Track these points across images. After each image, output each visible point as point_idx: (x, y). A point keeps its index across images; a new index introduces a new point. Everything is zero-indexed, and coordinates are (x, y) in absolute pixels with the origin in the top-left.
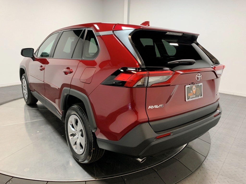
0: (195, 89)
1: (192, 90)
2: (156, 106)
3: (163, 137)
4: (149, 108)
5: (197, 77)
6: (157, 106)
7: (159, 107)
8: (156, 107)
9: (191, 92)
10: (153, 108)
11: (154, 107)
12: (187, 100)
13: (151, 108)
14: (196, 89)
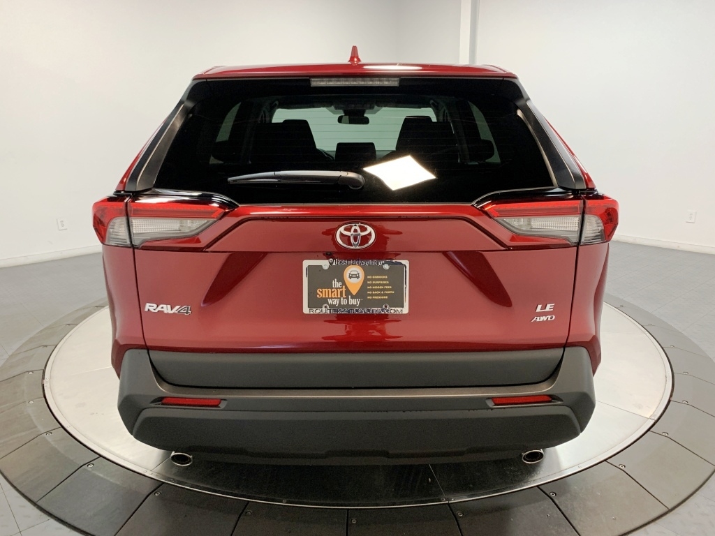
0: (358, 277)
1: (341, 279)
2: (164, 306)
3: (188, 405)
4: (146, 310)
5: (342, 235)
6: (169, 306)
7: (174, 311)
8: (167, 309)
9: (336, 284)
10: (156, 311)
11: (159, 308)
12: (306, 310)
13: (151, 309)
14: (366, 280)
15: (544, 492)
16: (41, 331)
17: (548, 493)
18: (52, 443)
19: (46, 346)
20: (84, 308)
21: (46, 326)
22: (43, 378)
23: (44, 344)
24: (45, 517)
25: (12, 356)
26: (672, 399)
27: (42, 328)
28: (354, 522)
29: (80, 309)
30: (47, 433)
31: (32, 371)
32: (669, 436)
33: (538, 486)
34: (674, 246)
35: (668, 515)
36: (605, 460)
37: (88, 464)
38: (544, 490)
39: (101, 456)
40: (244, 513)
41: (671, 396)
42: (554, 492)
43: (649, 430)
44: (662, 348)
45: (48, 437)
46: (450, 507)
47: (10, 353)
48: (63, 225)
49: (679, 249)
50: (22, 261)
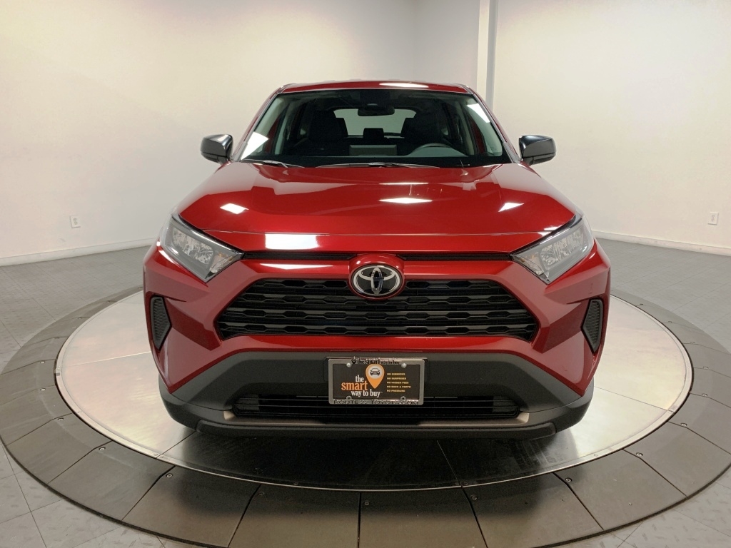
15: (560, 478)
16: (53, 325)
17: (564, 479)
18: (64, 428)
19: (58, 337)
20: (96, 303)
21: (58, 319)
22: (55, 367)
23: (57, 335)
24: (57, 497)
25: (24, 347)
26: (691, 392)
27: (54, 321)
28: (367, 504)
29: (92, 304)
30: (59, 418)
31: (44, 361)
32: (687, 426)
33: (553, 472)
34: (696, 248)
35: (686, 502)
36: (623, 449)
37: (99, 447)
38: (560, 476)
39: (112, 440)
40: (256, 494)
41: (691, 389)
42: (570, 477)
43: (667, 421)
44: (682, 344)
45: (59, 422)
46: (464, 492)
47: (22, 345)
48: (76, 223)
49: (702, 251)
50: (33, 259)
